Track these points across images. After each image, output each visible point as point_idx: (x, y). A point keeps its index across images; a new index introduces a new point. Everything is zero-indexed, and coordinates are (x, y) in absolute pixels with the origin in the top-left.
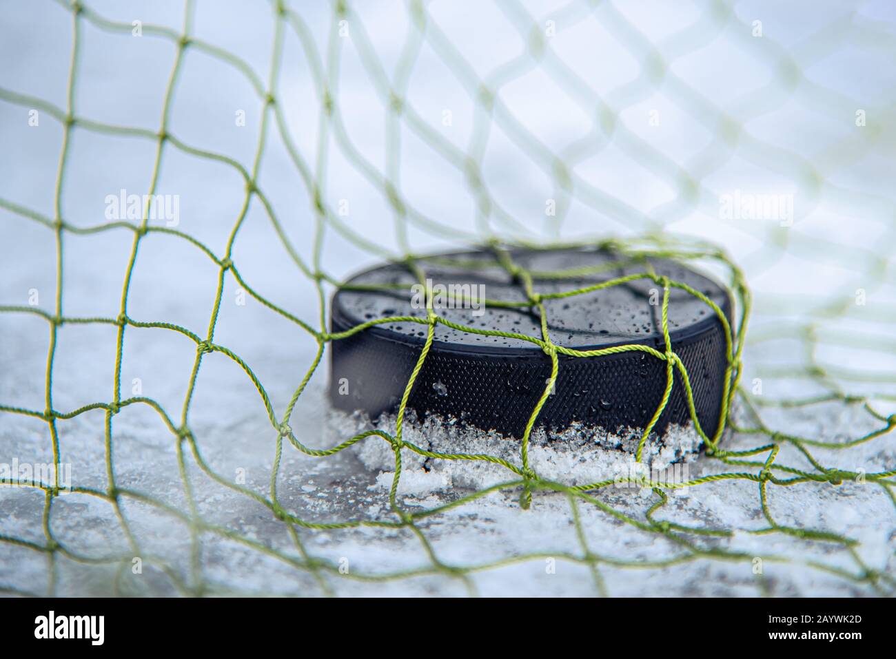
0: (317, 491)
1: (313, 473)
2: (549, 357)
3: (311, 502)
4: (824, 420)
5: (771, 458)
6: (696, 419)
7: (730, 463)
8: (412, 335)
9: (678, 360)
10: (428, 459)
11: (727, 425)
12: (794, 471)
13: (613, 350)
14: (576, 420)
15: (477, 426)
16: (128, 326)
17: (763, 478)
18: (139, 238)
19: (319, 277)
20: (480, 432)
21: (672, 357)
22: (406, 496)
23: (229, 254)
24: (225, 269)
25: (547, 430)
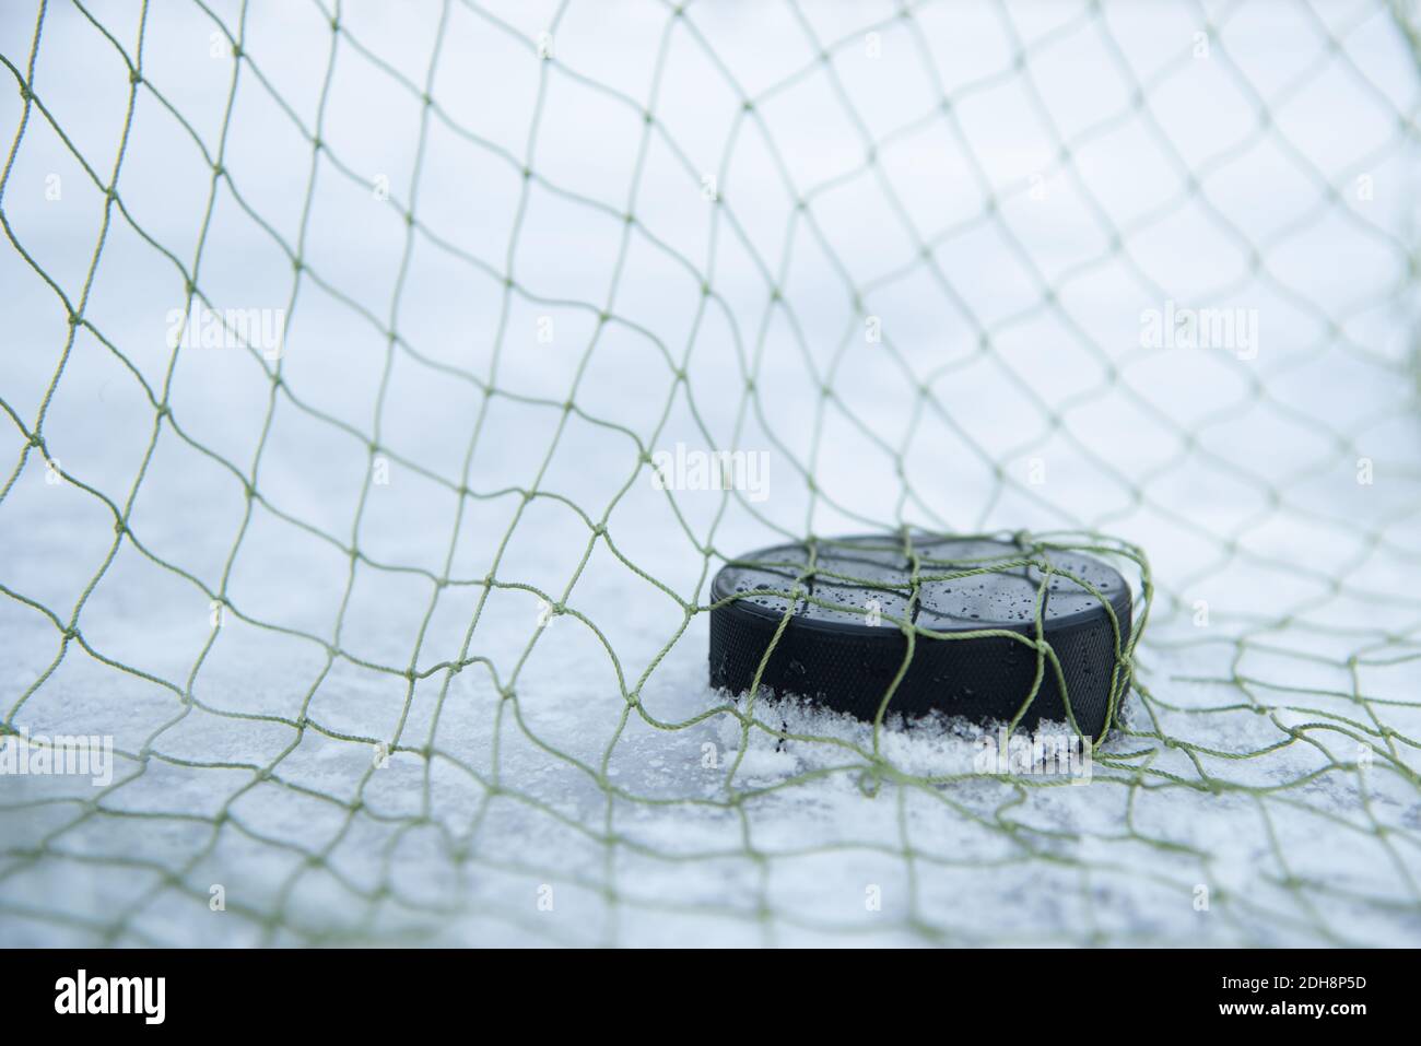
0: (663, 766)
1: (669, 748)
2: (905, 638)
3: (652, 777)
4: (1230, 730)
5: (1147, 762)
6: (1072, 716)
7: (1110, 765)
8: (774, 609)
9: (1050, 649)
10: (781, 741)
11: (1113, 726)
12: (1164, 774)
13: (977, 634)
14: (936, 708)
15: (832, 709)
16: (493, 588)
17: (1134, 783)
18: (525, 502)
19: (709, 553)
20: (834, 714)
21: (1043, 645)
22: (751, 777)
23: (605, 519)
24: (598, 534)
25: (904, 716)
